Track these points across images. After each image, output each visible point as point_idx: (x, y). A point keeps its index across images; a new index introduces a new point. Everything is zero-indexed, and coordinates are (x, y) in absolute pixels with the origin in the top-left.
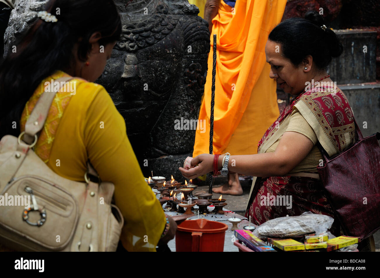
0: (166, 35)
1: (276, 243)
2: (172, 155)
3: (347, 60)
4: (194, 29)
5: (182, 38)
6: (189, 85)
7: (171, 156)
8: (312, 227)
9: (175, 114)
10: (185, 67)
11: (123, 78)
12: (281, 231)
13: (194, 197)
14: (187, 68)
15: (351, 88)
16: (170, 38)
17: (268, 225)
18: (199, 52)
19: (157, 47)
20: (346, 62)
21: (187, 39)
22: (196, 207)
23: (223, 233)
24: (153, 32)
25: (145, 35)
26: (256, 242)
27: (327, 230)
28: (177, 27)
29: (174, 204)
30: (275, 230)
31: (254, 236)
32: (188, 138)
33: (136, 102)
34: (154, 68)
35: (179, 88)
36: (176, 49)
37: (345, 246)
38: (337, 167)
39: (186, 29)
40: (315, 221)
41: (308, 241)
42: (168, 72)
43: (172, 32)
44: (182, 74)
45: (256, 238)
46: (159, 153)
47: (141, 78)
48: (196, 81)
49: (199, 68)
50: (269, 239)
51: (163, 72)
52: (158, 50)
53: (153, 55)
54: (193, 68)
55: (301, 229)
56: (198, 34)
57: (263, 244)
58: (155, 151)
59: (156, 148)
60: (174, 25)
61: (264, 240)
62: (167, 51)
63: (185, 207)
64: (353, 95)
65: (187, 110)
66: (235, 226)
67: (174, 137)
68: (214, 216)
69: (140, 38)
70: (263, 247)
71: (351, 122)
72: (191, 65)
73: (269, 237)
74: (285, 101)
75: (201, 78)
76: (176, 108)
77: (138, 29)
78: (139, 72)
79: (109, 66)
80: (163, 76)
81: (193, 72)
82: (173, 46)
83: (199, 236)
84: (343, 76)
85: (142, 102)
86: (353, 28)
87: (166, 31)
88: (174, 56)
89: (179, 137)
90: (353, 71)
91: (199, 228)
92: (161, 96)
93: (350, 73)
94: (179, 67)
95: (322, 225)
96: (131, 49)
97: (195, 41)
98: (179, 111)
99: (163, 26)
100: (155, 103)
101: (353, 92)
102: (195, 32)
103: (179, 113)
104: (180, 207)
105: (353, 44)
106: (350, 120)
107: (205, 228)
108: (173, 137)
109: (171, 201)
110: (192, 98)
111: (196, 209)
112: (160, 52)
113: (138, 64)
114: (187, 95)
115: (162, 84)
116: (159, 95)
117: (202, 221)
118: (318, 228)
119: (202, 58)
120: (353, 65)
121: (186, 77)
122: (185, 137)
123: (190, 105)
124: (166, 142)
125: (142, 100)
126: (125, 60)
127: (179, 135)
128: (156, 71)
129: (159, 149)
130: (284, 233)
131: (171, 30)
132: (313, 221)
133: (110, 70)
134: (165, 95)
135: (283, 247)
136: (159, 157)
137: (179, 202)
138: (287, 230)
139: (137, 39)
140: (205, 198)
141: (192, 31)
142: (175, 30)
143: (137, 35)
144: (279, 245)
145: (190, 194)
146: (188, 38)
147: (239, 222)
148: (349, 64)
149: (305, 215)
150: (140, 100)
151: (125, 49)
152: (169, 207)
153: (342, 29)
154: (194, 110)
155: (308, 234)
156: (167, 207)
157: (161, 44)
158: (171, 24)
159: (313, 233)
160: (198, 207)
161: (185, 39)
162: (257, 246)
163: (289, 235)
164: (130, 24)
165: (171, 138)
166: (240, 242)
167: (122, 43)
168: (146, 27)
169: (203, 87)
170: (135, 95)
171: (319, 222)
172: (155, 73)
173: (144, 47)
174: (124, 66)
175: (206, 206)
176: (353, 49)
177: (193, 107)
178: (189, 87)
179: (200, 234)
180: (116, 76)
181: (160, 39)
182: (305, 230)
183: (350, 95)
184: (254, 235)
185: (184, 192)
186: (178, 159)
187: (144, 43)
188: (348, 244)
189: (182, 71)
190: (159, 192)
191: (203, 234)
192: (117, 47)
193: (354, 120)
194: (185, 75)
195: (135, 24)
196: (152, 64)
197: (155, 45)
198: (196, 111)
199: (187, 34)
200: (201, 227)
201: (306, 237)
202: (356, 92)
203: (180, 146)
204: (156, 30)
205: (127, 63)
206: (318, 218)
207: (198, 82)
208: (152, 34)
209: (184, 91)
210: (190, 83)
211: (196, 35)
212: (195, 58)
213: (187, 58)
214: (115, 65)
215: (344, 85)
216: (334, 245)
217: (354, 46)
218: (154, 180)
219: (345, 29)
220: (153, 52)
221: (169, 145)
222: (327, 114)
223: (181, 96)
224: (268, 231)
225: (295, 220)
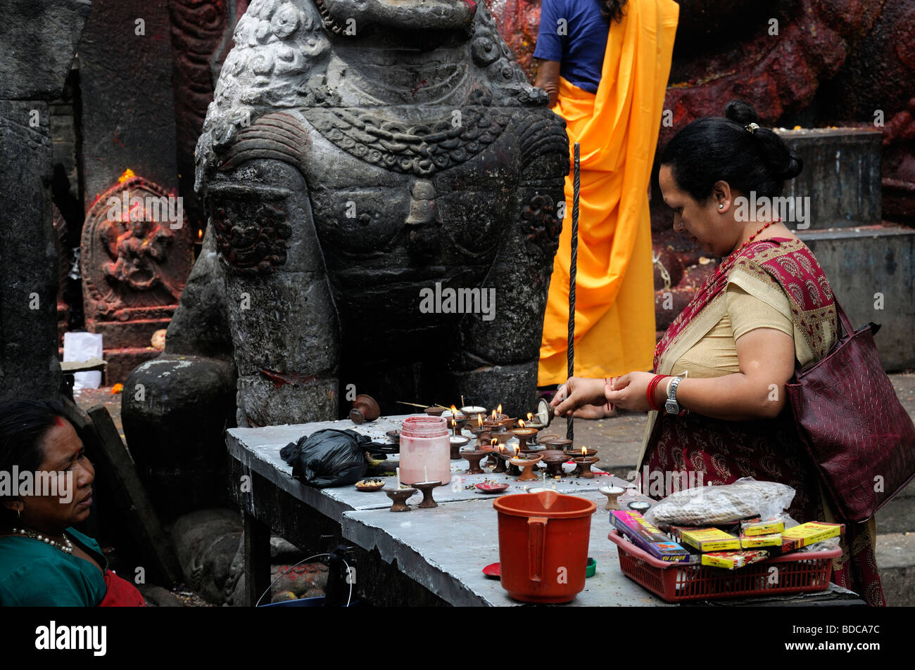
0: (488, 144)
1: (686, 537)
2: (499, 365)
3: (828, 185)
4: (539, 133)
5: (517, 149)
6: (530, 236)
7: (497, 367)
8: (754, 505)
9: (505, 289)
10: (524, 203)
11: (408, 225)
12: (696, 513)
13: (539, 445)
14: (527, 205)
15: (834, 237)
16: (494, 150)
17: (672, 502)
18: (549, 175)
19: (470, 167)
20: (825, 188)
21: (526, 152)
22: (541, 464)
23: (585, 519)
24: (462, 139)
25: (447, 146)
26: (650, 533)
27: (782, 511)
28: (507, 129)
29: (500, 459)
30: (684, 511)
31: (646, 523)
32: (530, 333)
33: (432, 268)
34: (465, 206)
35: (513, 243)
36: (506, 170)
37: (816, 541)
38: (817, 386)
39: (524, 132)
40: (761, 495)
41: (747, 533)
42: (492, 212)
43: (499, 139)
44: (517, 216)
45: (650, 526)
46: (476, 362)
47: (441, 224)
48: (544, 229)
49: (548, 204)
50: (674, 527)
51: (482, 213)
52: (473, 172)
53: (462, 181)
54: (538, 204)
55: (734, 510)
56: (547, 142)
57: (663, 537)
58: (468, 358)
59: (471, 353)
60: (503, 126)
61: (665, 530)
62: (489, 174)
63: (522, 464)
64: (840, 249)
65: (527, 282)
66: (613, 501)
67: (504, 331)
68: (574, 482)
69: (440, 150)
70: (662, 543)
71: (830, 303)
72: (534, 199)
73: (674, 524)
74: (713, 260)
75: (553, 224)
76: (506, 278)
77: (436, 134)
78: (437, 214)
79: (383, 203)
80: (483, 220)
81: (537, 212)
82: (501, 165)
83: (542, 524)
84: (820, 214)
85: (443, 268)
86: (838, 126)
87: (488, 137)
88: (502, 182)
89: (513, 331)
90: (839, 205)
91: (543, 510)
92: (480, 257)
93: (833, 208)
94: (512, 203)
95: (773, 502)
96: (424, 171)
97: (542, 154)
98: (512, 284)
99: (482, 127)
100: (466, 270)
101: (838, 243)
102: (541, 138)
103: (513, 287)
104: (511, 465)
105: (838, 155)
106: (829, 297)
107: (552, 508)
108: (501, 332)
109: (495, 454)
110: (536, 260)
111: (542, 468)
112: (477, 176)
113: (435, 198)
114: (527, 254)
115: (479, 235)
116: (475, 256)
117: (548, 495)
118: (766, 508)
119: (554, 187)
120: (838, 193)
121: (526, 222)
122: (525, 331)
123: (532, 272)
124: (490, 341)
125: (444, 264)
126: (411, 192)
127: (513, 328)
128: (470, 210)
129: (476, 355)
130: (702, 517)
131: (498, 135)
132: (757, 495)
133: (384, 210)
134: (485, 255)
135: (700, 543)
136: (476, 368)
137: (510, 455)
138: (707, 512)
139: (434, 153)
140: (560, 447)
141: (536, 137)
142: (504, 135)
143: (435, 145)
144: (692, 541)
145: (531, 439)
146: (528, 150)
147: (620, 494)
148: (831, 192)
149: (742, 484)
150: (439, 265)
151: (412, 172)
152: (492, 464)
153: (817, 127)
154: (540, 283)
155: (747, 519)
156: (487, 465)
157: (479, 162)
158: (497, 125)
159: (756, 517)
160: (545, 465)
161: (523, 150)
162: (650, 541)
163: (711, 520)
164: (421, 124)
165: (498, 334)
166: (620, 533)
167: (407, 161)
168: (450, 131)
169: (557, 240)
170: (430, 256)
171: (767, 497)
172: (467, 215)
173: (447, 168)
174: (409, 202)
175: (560, 463)
176: (838, 163)
177: (539, 276)
178: (531, 239)
179: (544, 521)
180: (395, 221)
181: (475, 153)
182: (740, 511)
183: (834, 249)
184: (647, 520)
185: (518, 436)
186: (511, 372)
187: (447, 160)
188: (822, 537)
189: (517, 211)
190: (474, 436)
191: (549, 520)
192: (397, 169)
193: (834, 299)
194: (523, 217)
195: (430, 125)
196: (461, 198)
197: (467, 162)
198: (543, 285)
199: (526, 141)
200: (547, 506)
201: (744, 525)
202: (845, 243)
203: (515, 349)
204: (469, 135)
205: (417, 196)
206: (766, 490)
207: (547, 229)
208: (461, 143)
209: (520, 247)
210: (532, 231)
211: (543, 144)
212: (541, 186)
213: (527, 185)
214: (393, 201)
215: (821, 231)
216: (795, 540)
217: (840, 159)
218: (465, 413)
219: (824, 127)
220: (463, 177)
221: (493, 347)
222: (793, 288)
223: (516, 255)
224: (673, 514)
225: (723, 493)
